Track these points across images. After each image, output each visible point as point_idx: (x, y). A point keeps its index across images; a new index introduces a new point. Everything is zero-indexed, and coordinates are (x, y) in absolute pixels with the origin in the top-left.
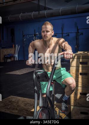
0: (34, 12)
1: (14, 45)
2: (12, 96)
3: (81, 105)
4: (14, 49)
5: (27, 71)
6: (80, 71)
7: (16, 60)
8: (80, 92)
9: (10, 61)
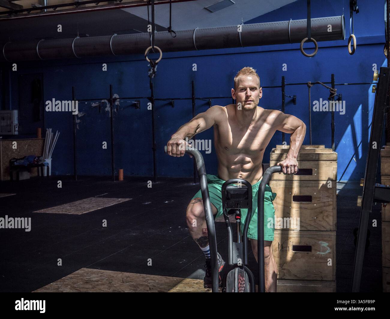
0: (116, 35)
1: (40, 130)
2: (86, 269)
3: (296, 276)
4: (41, 142)
5: (99, 206)
6: (296, 190)
7: (45, 175)
8: (294, 244)
9: (29, 178)
